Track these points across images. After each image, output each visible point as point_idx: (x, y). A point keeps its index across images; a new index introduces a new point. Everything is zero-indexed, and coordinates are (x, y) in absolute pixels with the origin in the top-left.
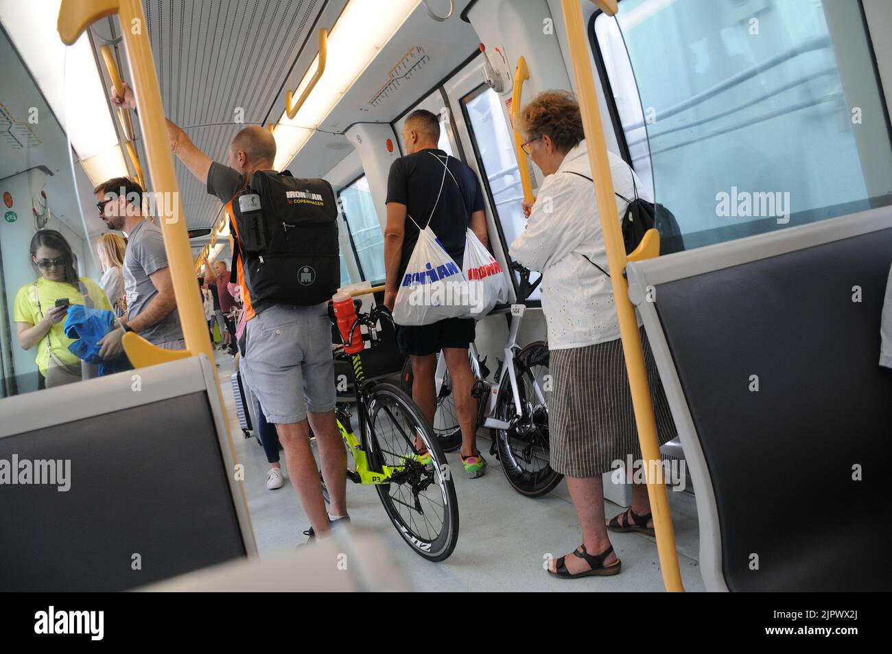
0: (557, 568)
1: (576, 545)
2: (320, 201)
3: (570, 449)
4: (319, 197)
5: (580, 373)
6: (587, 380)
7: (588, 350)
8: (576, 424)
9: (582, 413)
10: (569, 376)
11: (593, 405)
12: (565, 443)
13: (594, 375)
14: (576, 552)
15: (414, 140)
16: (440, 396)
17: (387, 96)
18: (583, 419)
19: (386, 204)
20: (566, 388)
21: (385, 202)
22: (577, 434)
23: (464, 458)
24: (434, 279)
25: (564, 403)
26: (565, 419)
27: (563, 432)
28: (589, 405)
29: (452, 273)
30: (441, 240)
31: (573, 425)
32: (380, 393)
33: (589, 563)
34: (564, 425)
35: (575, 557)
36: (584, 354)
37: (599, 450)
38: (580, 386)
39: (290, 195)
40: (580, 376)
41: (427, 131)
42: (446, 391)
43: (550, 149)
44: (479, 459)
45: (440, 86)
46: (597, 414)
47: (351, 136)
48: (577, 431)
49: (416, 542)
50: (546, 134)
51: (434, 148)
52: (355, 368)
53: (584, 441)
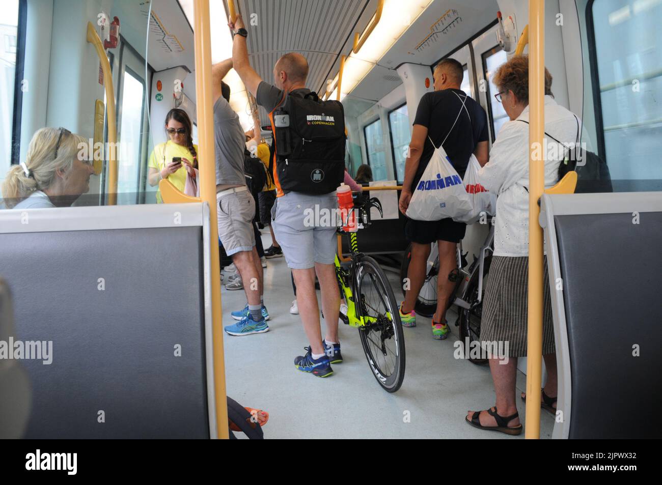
0: (473, 418)
1: (491, 405)
2: (332, 122)
3: (494, 333)
4: (332, 119)
5: (510, 276)
6: (515, 284)
7: (519, 260)
8: (502, 314)
9: (508, 308)
10: (501, 277)
11: (516, 303)
12: (492, 327)
13: (521, 280)
14: (489, 411)
15: (443, 81)
16: (429, 275)
17: (429, 46)
18: (508, 313)
19: (413, 125)
20: (498, 287)
21: (413, 123)
22: (501, 323)
23: (434, 323)
24: (442, 186)
25: (496, 297)
26: (495, 310)
27: (491, 319)
28: (513, 303)
29: (456, 183)
30: (450, 158)
31: (499, 315)
32: (366, 263)
33: (497, 421)
34: (493, 314)
35: (488, 413)
36: (515, 263)
37: (517, 339)
38: (508, 286)
39: (310, 118)
40: (509, 279)
41: (454, 75)
42: (434, 272)
43: (513, 100)
44: (445, 327)
45: (469, 42)
46: (519, 311)
47: (401, 72)
48: (501, 320)
49: (378, 374)
50: (511, 89)
51: (457, 88)
52: (352, 241)
53: (506, 329)
